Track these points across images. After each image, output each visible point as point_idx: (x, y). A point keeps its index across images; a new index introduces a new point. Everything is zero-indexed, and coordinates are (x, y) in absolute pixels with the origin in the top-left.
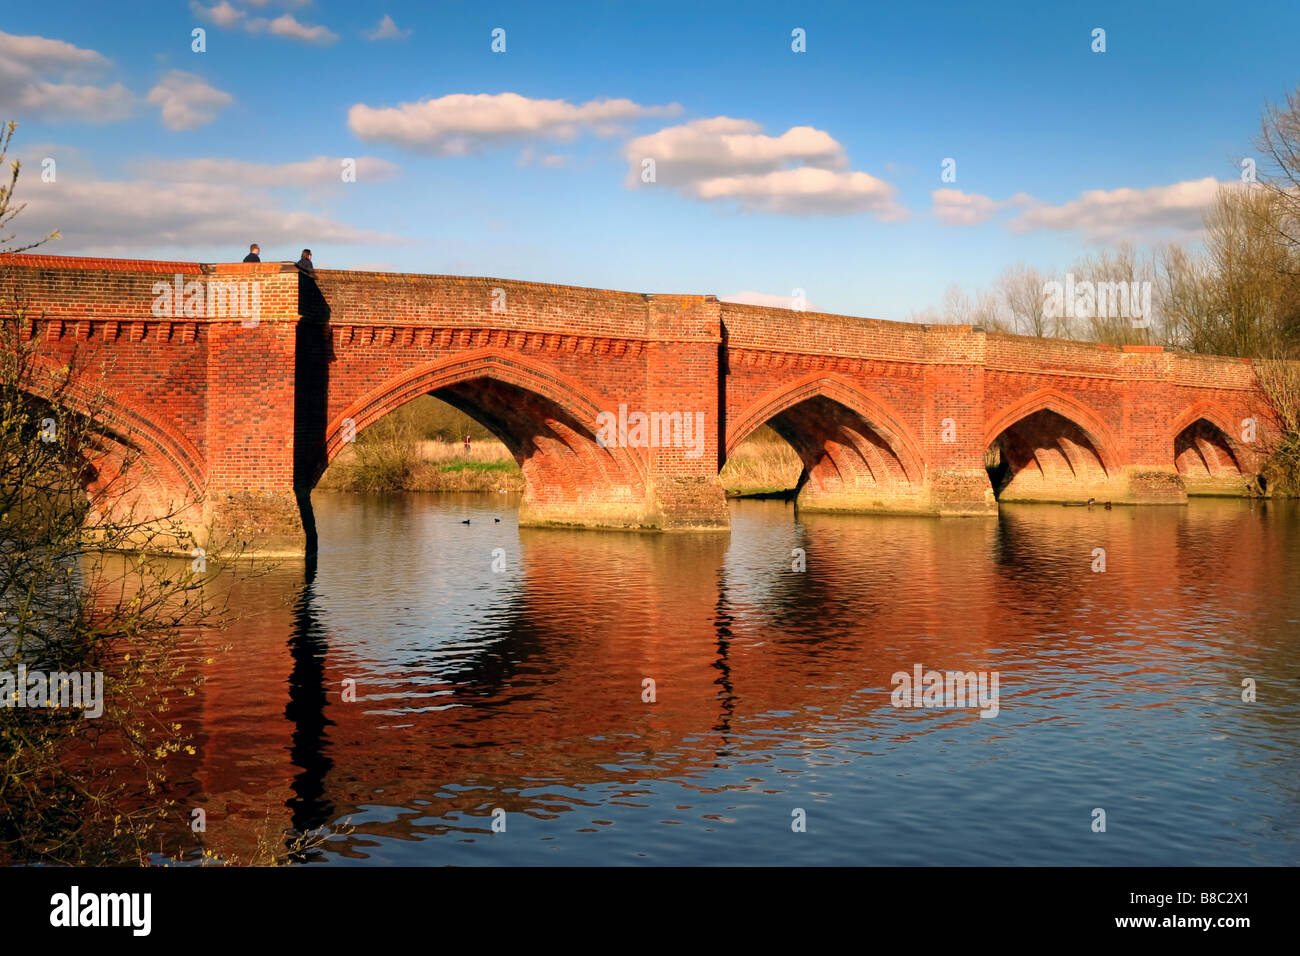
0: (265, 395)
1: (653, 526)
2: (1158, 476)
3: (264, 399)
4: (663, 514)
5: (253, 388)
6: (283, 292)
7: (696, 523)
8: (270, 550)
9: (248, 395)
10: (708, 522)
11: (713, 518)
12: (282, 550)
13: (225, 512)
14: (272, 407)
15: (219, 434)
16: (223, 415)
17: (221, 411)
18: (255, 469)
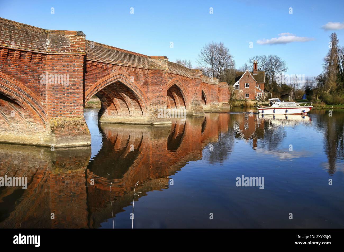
0: (161, 87)
1: (191, 114)
2: (226, 103)
3: (161, 88)
4: (193, 111)
5: (159, 85)
6: (165, 63)
7: (199, 113)
8: (165, 122)
9: (157, 87)
10: (201, 113)
11: (202, 112)
12: (167, 122)
13: (154, 113)
14: (162, 89)
15: (152, 96)
16: (152, 91)
17: (152, 90)
18: (159, 103)
